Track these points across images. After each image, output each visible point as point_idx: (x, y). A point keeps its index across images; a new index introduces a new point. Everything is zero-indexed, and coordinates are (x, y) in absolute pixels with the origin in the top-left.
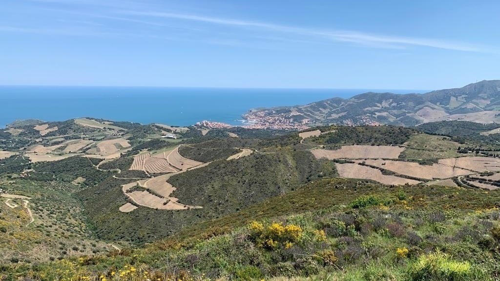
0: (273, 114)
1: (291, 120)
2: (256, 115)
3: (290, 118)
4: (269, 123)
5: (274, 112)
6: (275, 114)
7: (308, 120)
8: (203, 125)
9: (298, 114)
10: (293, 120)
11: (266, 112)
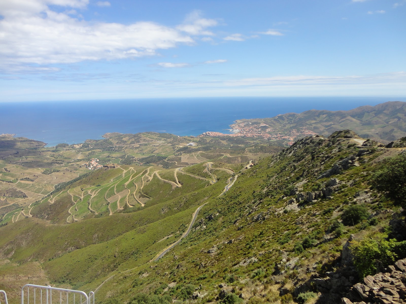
0: (249, 125)
1: (260, 130)
2: (239, 126)
3: (258, 129)
4: (246, 132)
5: (250, 123)
6: (251, 125)
7: (270, 129)
8: (207, 134)
9: (265, 125)
10: (261, 130)
11: (245, 124)
